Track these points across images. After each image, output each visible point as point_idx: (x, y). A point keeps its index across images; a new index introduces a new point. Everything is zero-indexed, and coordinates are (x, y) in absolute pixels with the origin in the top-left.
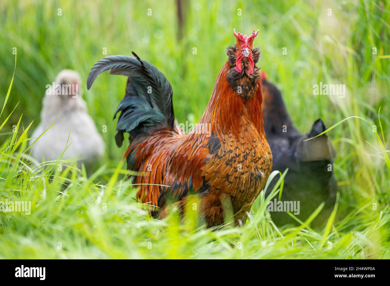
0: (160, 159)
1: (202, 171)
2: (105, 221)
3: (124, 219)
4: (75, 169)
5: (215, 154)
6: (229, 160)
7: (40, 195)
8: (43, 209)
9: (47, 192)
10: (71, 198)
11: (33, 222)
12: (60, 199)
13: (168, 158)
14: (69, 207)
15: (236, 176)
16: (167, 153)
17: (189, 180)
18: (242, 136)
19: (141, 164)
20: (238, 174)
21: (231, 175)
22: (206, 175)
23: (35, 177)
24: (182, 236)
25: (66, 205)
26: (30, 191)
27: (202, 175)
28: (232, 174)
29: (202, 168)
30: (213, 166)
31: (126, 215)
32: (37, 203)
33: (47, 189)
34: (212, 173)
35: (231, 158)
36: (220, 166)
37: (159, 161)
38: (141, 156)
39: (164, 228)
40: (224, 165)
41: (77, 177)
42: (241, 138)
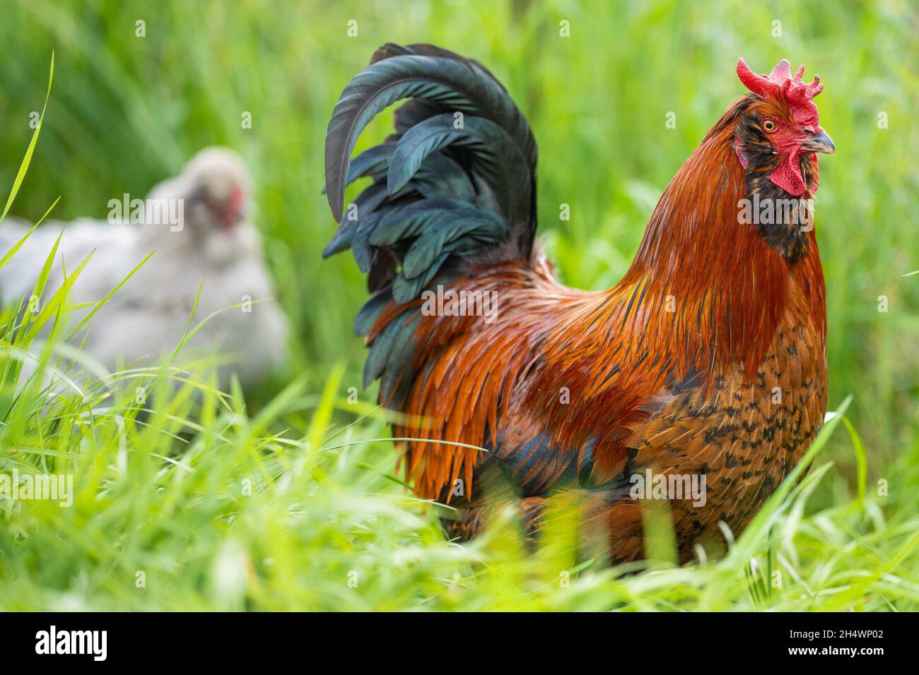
0: (499, 356)
1: (630, 432)
2: (301, 543)
3: (355, 541)
4: (212, 393)
5: (684, 395)
6: (716, 429)
7: (110, 467)
8: (118, 508)
9: (130, 457)
10: (200, 478)
11: (91, 548)
12: (171, 478)
13: (523, 358)
14: (196, 502)
15: (726, 478)
16: (521, 339)
17: (585, 445)
18: (778, 368)
19: (430, 359)
20: (734, 471)
21: (715, 471)
22: (640, 449)
23: (91, 413)
24: (528, 591)
25: (188, 496)
26: (79, 453)
27: (631, 444)
28: (717, 468)
29: (635, 427)
30: (671, 429)
31: (364, 529)
32: (102, 490)
33: (130, 450)
34: (660, 448)
35: (723, 427)
36: (687, 436)
37: (495, 360)
38: (434, 334)
39: (475, 567)
40: (699, 439)
41: (218, 413)
42: (775, 373)
